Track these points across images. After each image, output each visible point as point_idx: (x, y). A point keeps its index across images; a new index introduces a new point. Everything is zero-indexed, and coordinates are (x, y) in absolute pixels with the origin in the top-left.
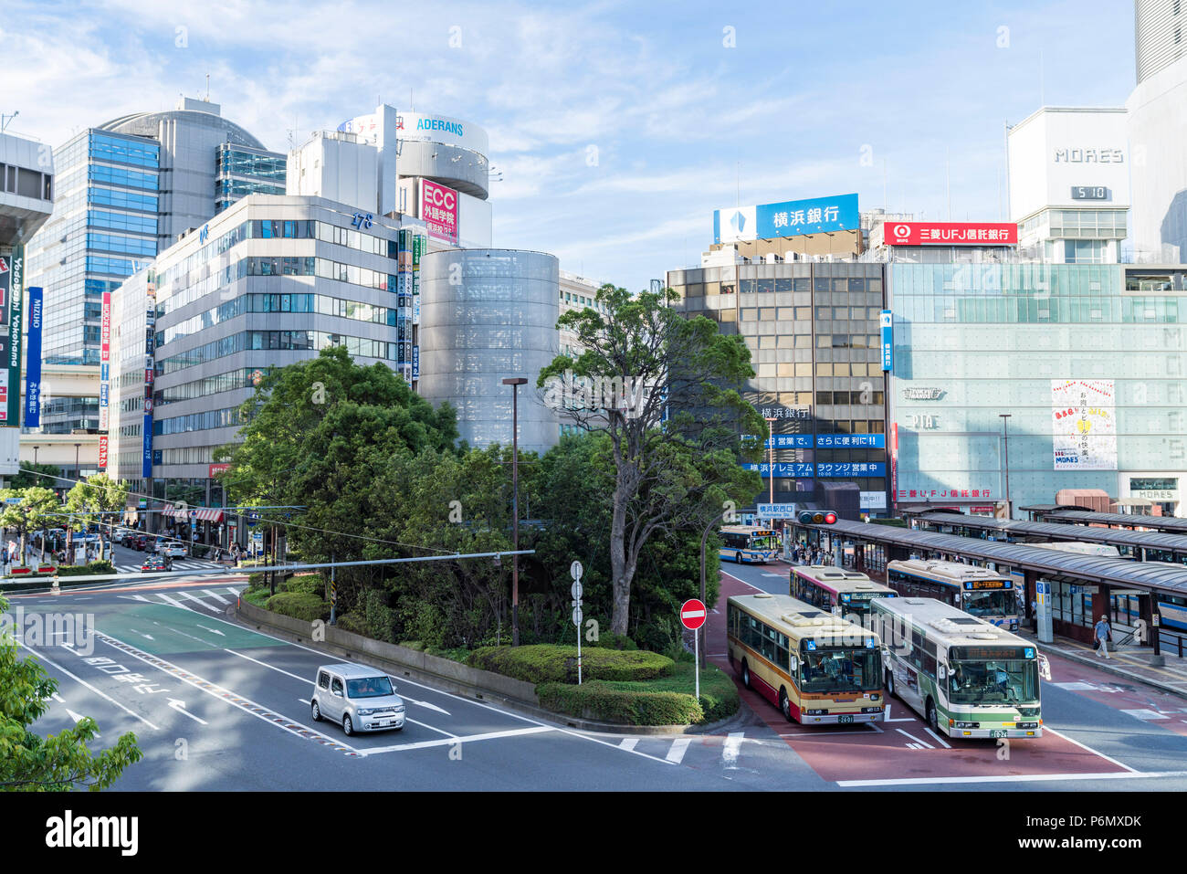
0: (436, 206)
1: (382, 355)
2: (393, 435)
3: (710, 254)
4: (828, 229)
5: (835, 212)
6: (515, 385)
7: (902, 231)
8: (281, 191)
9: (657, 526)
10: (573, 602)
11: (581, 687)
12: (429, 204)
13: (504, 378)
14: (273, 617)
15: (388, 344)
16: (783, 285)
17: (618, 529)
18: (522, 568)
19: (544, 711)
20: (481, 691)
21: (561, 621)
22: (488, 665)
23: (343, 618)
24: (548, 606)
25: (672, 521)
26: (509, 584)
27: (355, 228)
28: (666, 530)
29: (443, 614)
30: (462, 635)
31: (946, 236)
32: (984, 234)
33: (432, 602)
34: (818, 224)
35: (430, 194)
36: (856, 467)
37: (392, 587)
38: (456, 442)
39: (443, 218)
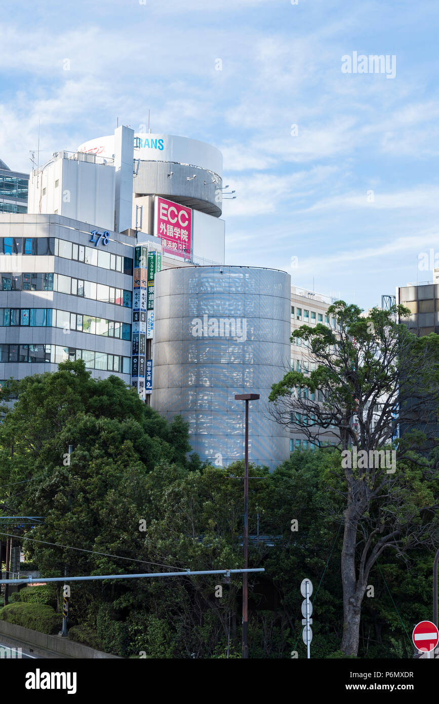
0: (171, 224)
1: (116, 368)
2: (129, 449)
6: (247, 401)
8: (23, 210)
9: (389, 545)
10: (303, 621)
12: (164, 221)
13: (236, 393)
14: (6, 627)
15: (122, 358)
17: (348, 546)
18: (251, 584)
21: (290, 639)
23: (74, 629)
24: (278, 623)
25: (404, 540)
26: (239, 599)
27: (92, 245)
28: (398, 549)
29: (173, 629)
30: (191, 651)
33: (162, 617)
35: (165, 212)
37: (122, 602)
38: (187, 455)
39: (177, 235)
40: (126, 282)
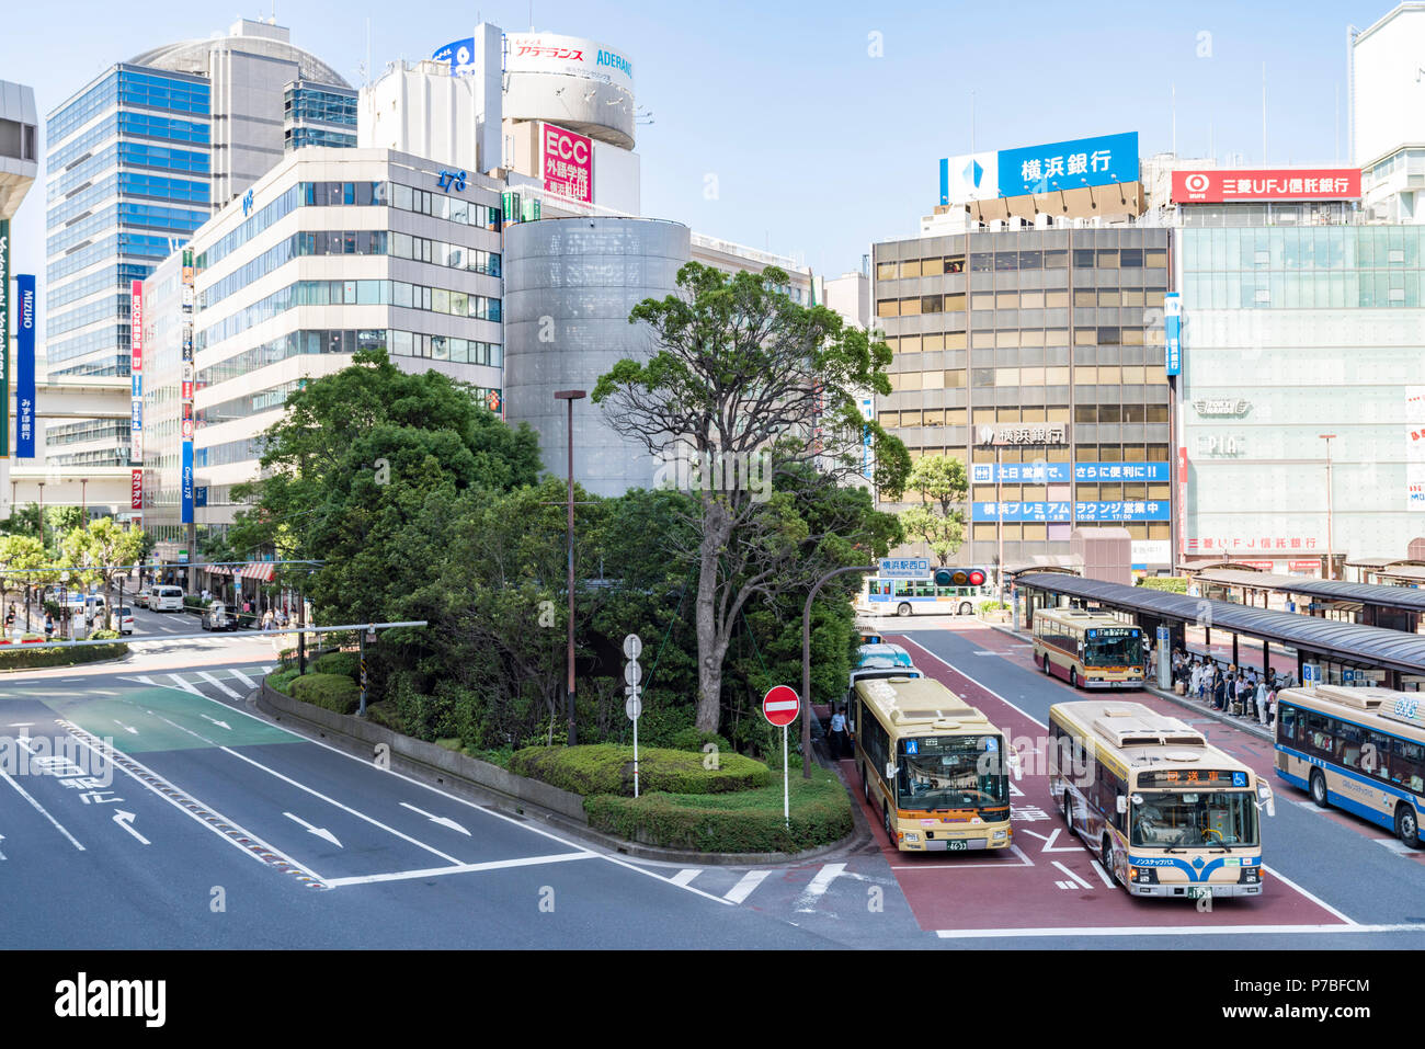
0: (563, 160)
1: (481, 360)
2: (433, 466)
3: (932, 218)
4: (1094, 179)
5: (1107, 159)
6: (570, 400)
7: (1197, 183)
8: (351, 142)
9: (756, 587)
10: (628, 689)
11: (639, 803)
12: (553, 157)
13: (558, 390)
14: (296, 706)
15: (488, 346)
16: (1031, 260)
17: (706, 591)
18: (580, 643)
19: (591, 831)
20: (524, 805)
22: (532, 771)
23: (373, 707)
24: (620, 693)
25: (775, 581)
26: (564, 664)
27: (441, 191)
28: (767, 593)
29: (484, 703)
30: (506, 731)
31: (1259, 187)
32: (1313, 185)
33: (472, 688)
34: (1083, 174)
35: (554, 144)
36: (1128, 507)
37: (426, 667)
38: (538, 474)
39: (572, 176)
40: (491, 241)
